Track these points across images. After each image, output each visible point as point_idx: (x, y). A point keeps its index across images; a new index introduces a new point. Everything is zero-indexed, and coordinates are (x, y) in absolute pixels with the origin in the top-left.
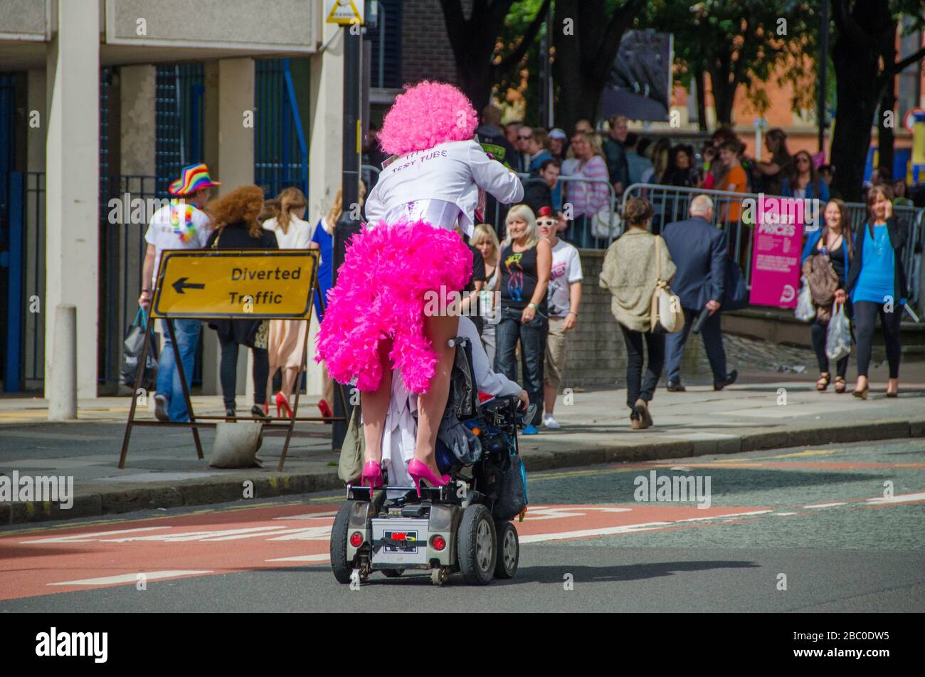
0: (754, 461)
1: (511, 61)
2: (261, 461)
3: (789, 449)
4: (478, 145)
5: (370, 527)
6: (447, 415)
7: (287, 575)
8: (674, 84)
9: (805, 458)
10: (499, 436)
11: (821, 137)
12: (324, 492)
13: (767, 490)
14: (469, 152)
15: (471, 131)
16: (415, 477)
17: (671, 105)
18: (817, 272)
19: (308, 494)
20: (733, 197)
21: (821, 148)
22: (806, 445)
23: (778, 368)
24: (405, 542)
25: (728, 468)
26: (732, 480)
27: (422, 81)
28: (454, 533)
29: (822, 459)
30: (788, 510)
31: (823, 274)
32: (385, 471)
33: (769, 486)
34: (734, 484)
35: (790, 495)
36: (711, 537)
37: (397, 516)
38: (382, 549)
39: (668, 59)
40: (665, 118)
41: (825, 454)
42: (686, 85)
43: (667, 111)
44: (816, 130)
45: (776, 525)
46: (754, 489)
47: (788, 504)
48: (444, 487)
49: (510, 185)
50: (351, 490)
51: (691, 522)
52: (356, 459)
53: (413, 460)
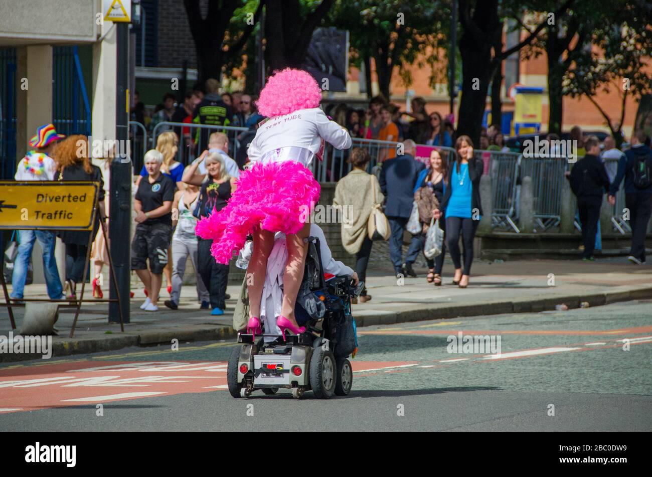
0: (406, 330)
1: (236, 49)
2: (57, 331)
3: (430, 321)
4: (322, 111)
5: (253, 361)
6: (303, 287)
7: (76, 410)
8: (350, 66)
9: (441, 327)
10: (337, 301)
11: (452, 104)
12: (103, 353)
13: (414, 350)
14: (316, 116)
15: (318, 103)
16: (282, 328)
17: (348, 80)
18: (425, 198)
19: (91, 354)
20: (391, 145)
21: (452, 111)
22: (441, 318)
23: (422, 265)
24: (276, 371)
25: (387, 334)
26: (391, 343)
27: (286, 68)
28: (308, 364)
29: (453, 328)
30: (428, 364)
31: (428, 201)
32: (262, 324)
33: (416, 346)
34: (392, 346)
35: (430, 353)
36: (376, 383)
37: (271, 354)
38: (261, 375)
39: (345, 49)
40: (343, 90)
41: (455, 325)
42: (358, 66)
43: (345, 84)
44: (448, 99)
45: (420, 374)
46: (406, 349)
47: (429, 360)
48: (301, 334)
49: (343, 138)
50: (240, 336)
51: (362, 372)
52: (244, 316)
53: (280, 316)
